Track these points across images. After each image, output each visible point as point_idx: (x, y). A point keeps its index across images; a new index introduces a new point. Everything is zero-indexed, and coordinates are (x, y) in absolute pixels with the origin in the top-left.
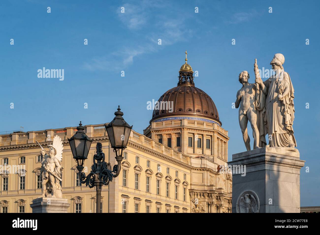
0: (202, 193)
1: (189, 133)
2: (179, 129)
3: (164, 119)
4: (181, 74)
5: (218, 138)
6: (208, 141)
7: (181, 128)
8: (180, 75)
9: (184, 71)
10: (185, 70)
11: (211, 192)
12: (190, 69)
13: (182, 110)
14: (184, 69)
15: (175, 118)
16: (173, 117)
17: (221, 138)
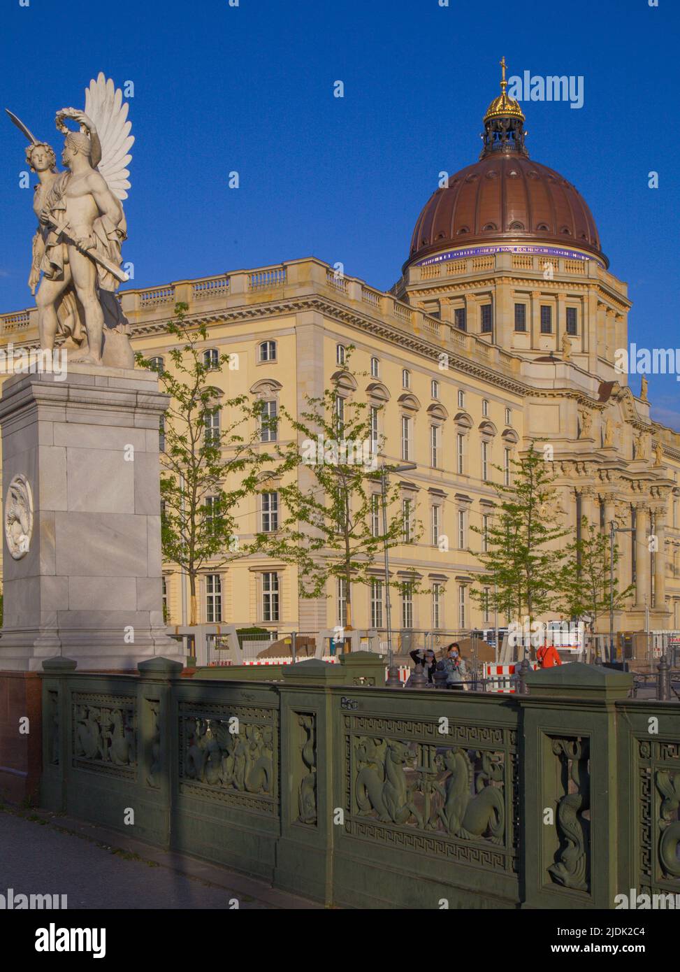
0: (557, 462)
1: (517, 291)
2: (489, 280)
3: (443, 257)
4: (489, 127)
5: (599, 303)
6: (571, 313)
7: (493, 279)
8: (487, 130)
9: (497, 115)
10: (500, 114)
11: (583, 459)
12: (516, 111)
13: (494, 228)
14: (499, 111)
15: (476, 251)
16: (469, 250)
17: (609, 302)
